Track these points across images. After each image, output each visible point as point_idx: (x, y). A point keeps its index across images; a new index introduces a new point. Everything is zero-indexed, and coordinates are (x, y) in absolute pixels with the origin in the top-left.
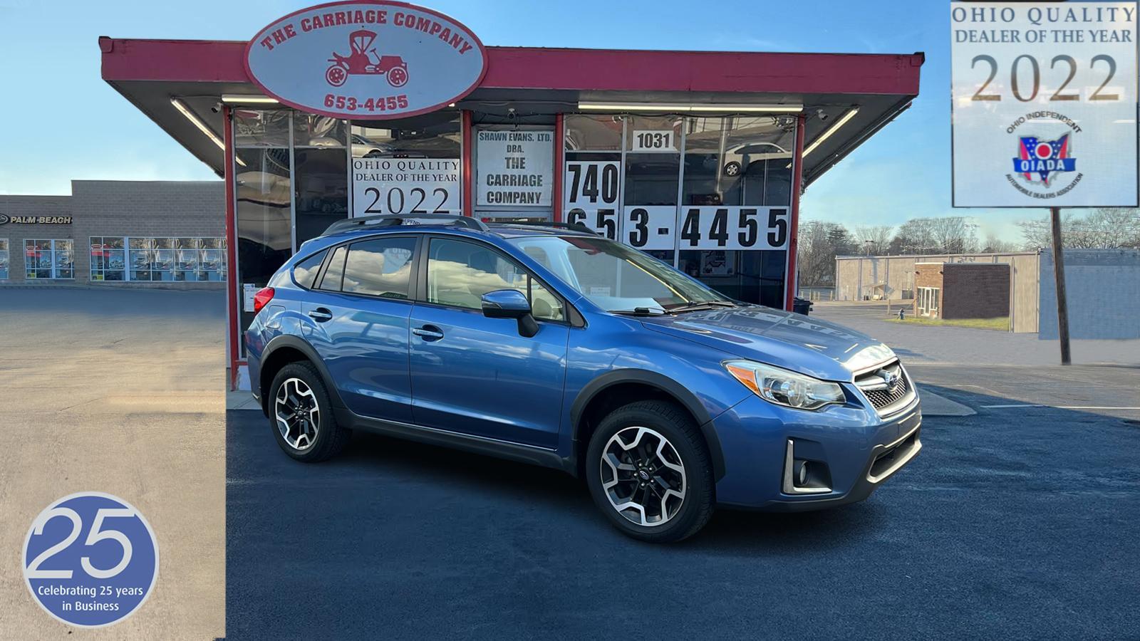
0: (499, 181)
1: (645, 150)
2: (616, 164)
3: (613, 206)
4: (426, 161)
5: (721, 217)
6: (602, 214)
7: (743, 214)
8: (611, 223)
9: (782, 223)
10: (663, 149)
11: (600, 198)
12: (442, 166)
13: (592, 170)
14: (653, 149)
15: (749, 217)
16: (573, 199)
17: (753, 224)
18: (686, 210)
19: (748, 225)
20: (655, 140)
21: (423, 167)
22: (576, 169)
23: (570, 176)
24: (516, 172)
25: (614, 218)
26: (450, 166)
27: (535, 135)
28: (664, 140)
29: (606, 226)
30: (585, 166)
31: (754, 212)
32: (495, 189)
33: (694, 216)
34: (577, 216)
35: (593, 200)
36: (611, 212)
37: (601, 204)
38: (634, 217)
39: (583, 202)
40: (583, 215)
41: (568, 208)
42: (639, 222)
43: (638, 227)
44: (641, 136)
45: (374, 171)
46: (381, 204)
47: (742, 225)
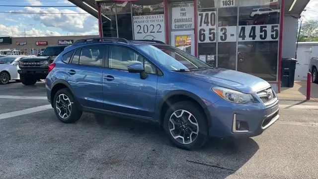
0: (178, 21)
1: (225, 6)
2: (215, 12)
3: (214, 27)
5: (253, 29)
6: (210, 30)
7: (261, 28)
8: (214, 33)
9: (276, 31)
10: (231, 6)
11: (210, 24)
12: (159, 17)
13: (207, 15)
14: (228, 6)
15: (264, 29)
16: (201, 26)
17: (265, 31)
18: (240, 27)
19: (263, 32)
20: (228, 3)
21: (153, 17)
22: (201, 15)
23: (199, 17)
24: (184, 17)
25: (215, 31)
26: (161, 16)
27: (189, 4)
28: (231, 2)
29: (212, 34)
30: (204, 13)
31: (266, 27)
32: (177, 24)
33: (243, 29)
35: (207, 25)
36: (214, 29)
37: (210, 26)
38: (222, 30)
39: (204, 26)
40: (204, 31)
41: (199, 28)
42: (223, 32)
43: (223, 34)
44: (223, 2)
45: (139, 20)
46: (142, 31)
47: (261, 32)
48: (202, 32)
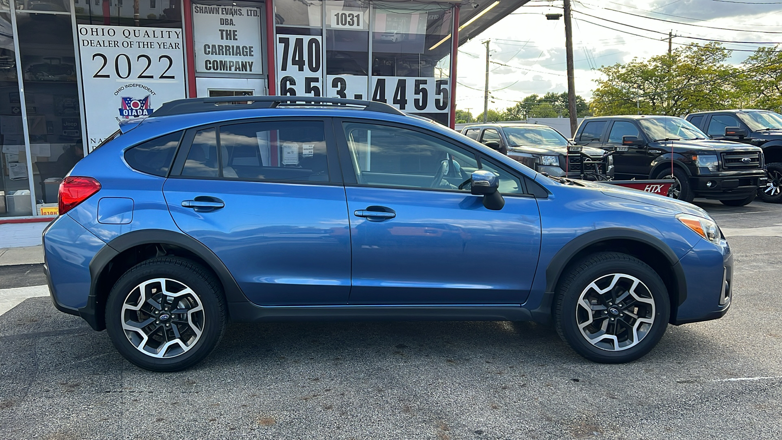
0: (216, 49)
1: (340, 27)
2: (319, 38)
3: (318, 74)
4: (150, 30)
5: (402, 85)
6: (308, 81)
7: (418, 83)
8: (316, 90)
9: (445, 90)
10: (355, 27)
11: (306, 67)
12: (166, 35)
13: (299, 42)
14: (347, 27)
15: (421, 86)
16: (284, 68)
17: (425, 92)
18: (375, 79)
19: (421, 93)
20: (348, 19)
21: (148, 35)
22: (286, 42)
23: (280, 47)
24: (231, 43)
25: (319, 85)
26: (173, 35)
27: (244, 10)
28: (355, 19)
29: (313, 92)
30: (293, 38)
31: (425, 82)
32: (212, 58)
33: (381, 84)
34: (288, 83)
35: (301, 69)
36: (316, 80)
37: (307, 73)
38: (335, 85)
39: (292, 70)
40: (293, 82)
41: (280, 75)
42: (339, 89)
43: (338, 93)
44: (337, 15)
45: (100, 38)
46: (110, 69)
47: (417, 93)
48: (288, 86)
